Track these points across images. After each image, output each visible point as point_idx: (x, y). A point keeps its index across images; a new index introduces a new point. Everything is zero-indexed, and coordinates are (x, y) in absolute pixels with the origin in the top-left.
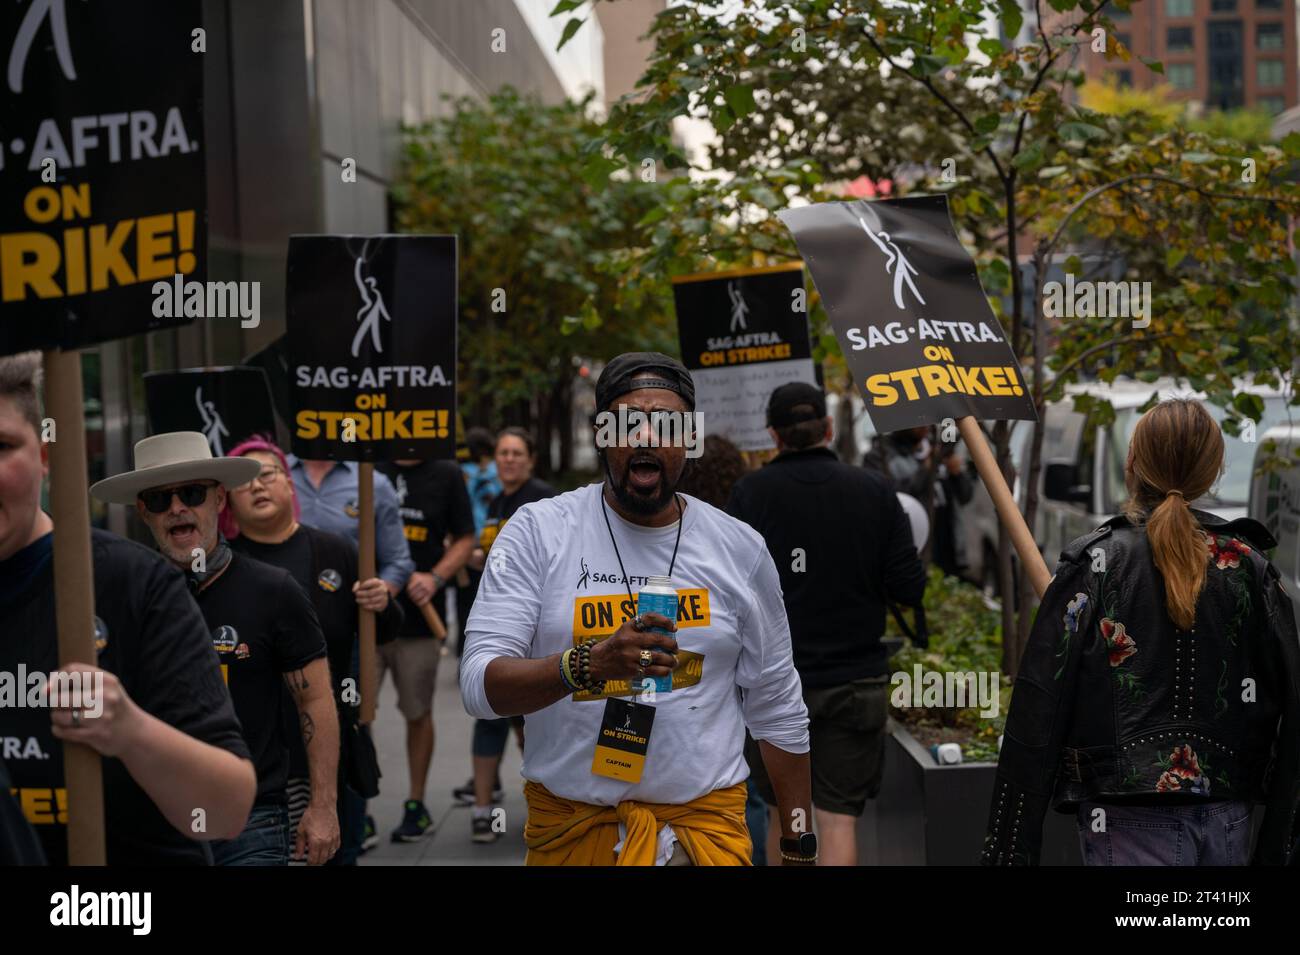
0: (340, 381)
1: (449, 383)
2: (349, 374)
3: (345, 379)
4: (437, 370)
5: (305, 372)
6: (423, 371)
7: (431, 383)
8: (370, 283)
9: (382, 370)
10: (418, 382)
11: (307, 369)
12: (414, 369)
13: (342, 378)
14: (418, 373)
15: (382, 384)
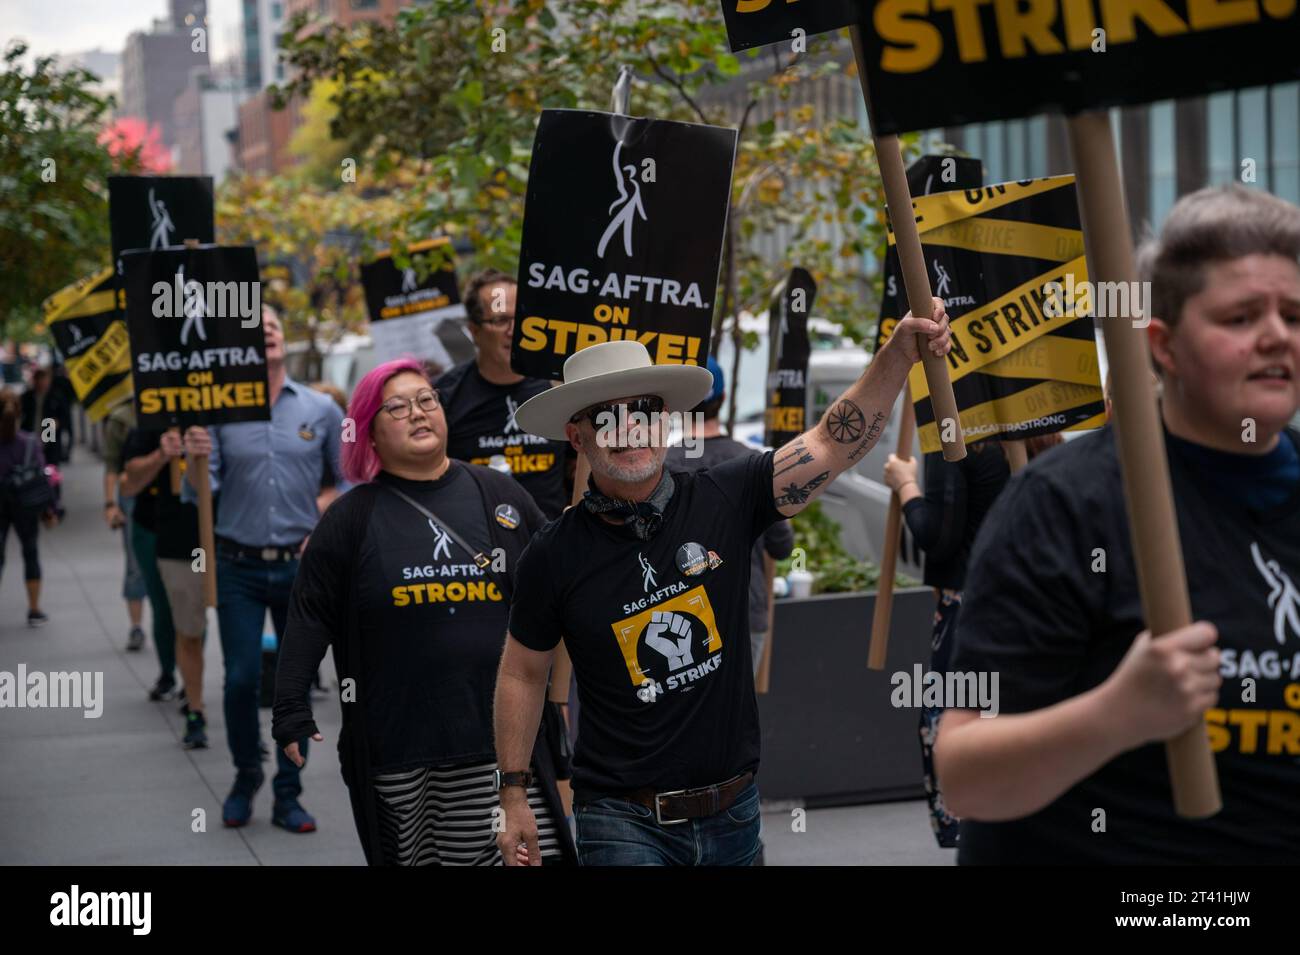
0: (580, 286)
1: (706, 305)
2: (590, 278)
3: (585, 283)
4: (694, 287)
5: (538, 270)
6: (677, 287)
7: (684, 303)
8: (629, 172)
9: (629, 279)
10: (669, 298)
11: (542, 267)
12: (667, 283)
13: (581, 281)
14: (671, 288)
15: (627, 295)
